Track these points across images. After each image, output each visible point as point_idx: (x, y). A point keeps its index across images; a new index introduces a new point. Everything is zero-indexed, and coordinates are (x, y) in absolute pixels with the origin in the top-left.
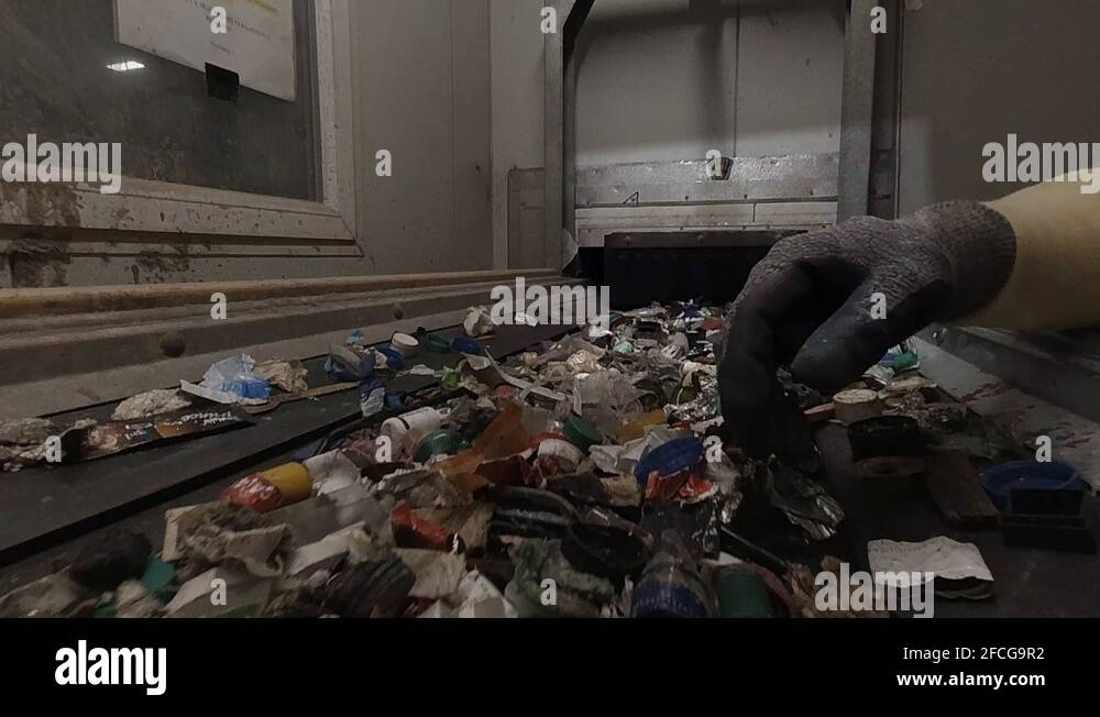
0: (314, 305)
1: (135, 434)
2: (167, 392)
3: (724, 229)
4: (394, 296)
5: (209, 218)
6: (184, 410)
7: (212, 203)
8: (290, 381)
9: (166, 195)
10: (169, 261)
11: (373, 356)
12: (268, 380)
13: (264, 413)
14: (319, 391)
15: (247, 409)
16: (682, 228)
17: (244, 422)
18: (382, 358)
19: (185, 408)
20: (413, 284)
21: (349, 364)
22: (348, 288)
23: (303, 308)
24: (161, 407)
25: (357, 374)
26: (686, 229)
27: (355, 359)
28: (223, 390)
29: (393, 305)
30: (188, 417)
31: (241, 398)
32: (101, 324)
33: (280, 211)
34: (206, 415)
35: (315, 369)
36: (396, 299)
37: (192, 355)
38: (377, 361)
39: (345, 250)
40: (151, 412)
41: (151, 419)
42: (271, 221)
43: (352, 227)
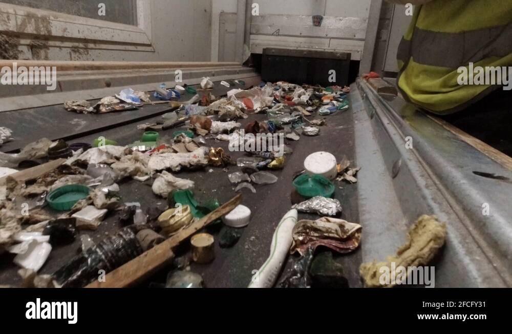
1: (109, 108)
2: (112, 97)
3: (316, 50)
5: (95, 32)
7: (96, 26)
8: (145, 98)
9: (80, 22)
10: (82, 50)
11: (170, 93)
12: (139, 97)
13: (140, 107)
14: (155, 102)
15: (135, 105)
17: (135, 108)
18: (173, 94)
19: (119, 102)
21: (163, 94)
24: (113, 101)
25: (166, 98)
26: (299, 49)
28: (127, 98)
30: (121, 105)
31: (132, 101)
33: (121, 30)
34: (125, 105)
35: (152, 95)
37: (113, 87)
39: (148, 49)
41: (111, 105)
42: (119, 35)
43: (150, 38)
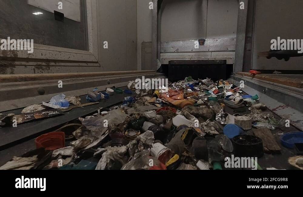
0: (84, 80)
1: (28, 117)
2: (38, 105)
3: (203, 59)
4: (107, 78)
5: (55, 55)
6: (43, 111)
7: (56, 51)
8: (75, 102)
9: (43, 48)
10: (44, 67)
11: (100, 95)
12: (69, 102)
13: (67, 111)
14: (84, 105)
15: (62, 110)
16: (190, 59)
17: (61, 114)
18: (103, 95)
19: (43, 110)
20: (113, 74)
21: (93, 97)
22: (94, 75)
23: (81, 81)
24: (36, 109)
25: (95, 100)
26: (191, 59)
27: (95, 96)
28: (55, 105)
29: (107, 80)
30: (44, 113)
31: (60, 107)
32: (19, 85)
33: (76, 53)
34: (49, 112)
35: (83, 99)
36: (108, 79)
37: (47, 94)
38: (102, 96)
39: (95, 65)
40: (33, 111)
41: (33, 113)
42: (74, 56)
43: (97, 58)
